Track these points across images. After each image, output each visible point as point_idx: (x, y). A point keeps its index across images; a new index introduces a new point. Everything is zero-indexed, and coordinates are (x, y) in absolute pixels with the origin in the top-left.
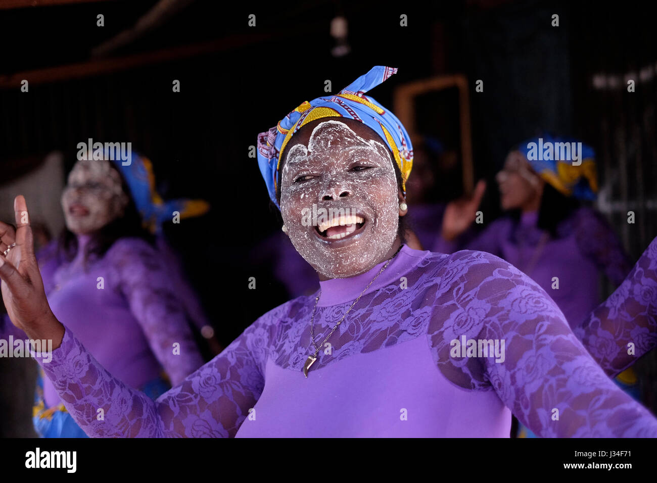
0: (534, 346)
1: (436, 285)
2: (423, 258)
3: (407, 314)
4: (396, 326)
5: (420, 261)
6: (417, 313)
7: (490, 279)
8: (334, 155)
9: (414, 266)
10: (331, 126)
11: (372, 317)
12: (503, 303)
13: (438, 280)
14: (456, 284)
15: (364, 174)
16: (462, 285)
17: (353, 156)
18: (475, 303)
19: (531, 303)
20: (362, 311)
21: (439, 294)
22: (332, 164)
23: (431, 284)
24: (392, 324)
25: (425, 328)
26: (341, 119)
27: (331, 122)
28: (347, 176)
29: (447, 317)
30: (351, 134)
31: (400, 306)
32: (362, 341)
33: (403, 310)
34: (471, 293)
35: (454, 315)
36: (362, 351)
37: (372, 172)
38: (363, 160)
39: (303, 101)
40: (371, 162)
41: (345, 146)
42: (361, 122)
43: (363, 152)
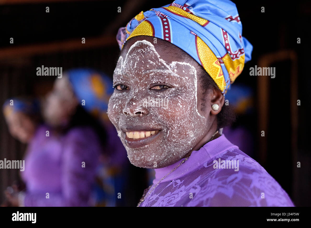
17: (153, 78)
27: (144, 41)
41: (147, 69)
42: (169, 42)
43: (161, 75)
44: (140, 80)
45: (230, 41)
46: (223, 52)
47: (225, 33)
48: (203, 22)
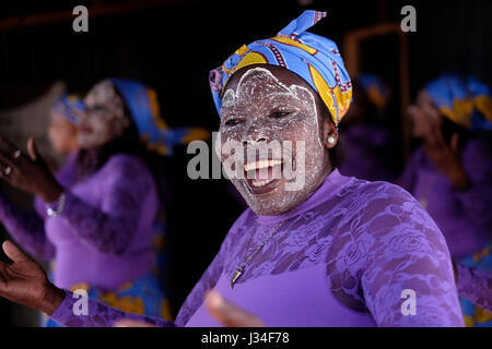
0: (389, 281)
1: (342, 215)
2: (343, 187)
3: (313, 242)
4: (303, 251)
5: (339, 189)
6: (320, 241)
7: (381, 214)
8: (256, 101)
9: (332, 194)
10: (256, 73)
11: (287, 241)
12: (385, 239)
13: (344, 211)
14: (356, 216)
15: (282, 120)
16: (359, 218)
17: (273, 102)
18: (365, 236)
19: (406, 242)
20: (282, 234)
21: (341, 225)
22: (254, 110)
23: (338, 214)
24: (300, 249)
25: (323, 256)
26: (267, 66)
27: (258, 69)
28: (267, 121)
29: (342, 248)
30: (274, 81)
31: (310, 232)
32: (275, 263)
33: (312, 236)
34: (364, 226)
35: (347, 246)
36: (272, 273)
37: (289, 119)
38: (281, 106)
39: (242, 45)
40: (288, 107)
41: (266, 93)
42: (285, 68)
43: (282, 98)
44: (259, 106)
45: (338, 71)
46: (334, 83)
47: (334, 64)
48: (313, 51)
